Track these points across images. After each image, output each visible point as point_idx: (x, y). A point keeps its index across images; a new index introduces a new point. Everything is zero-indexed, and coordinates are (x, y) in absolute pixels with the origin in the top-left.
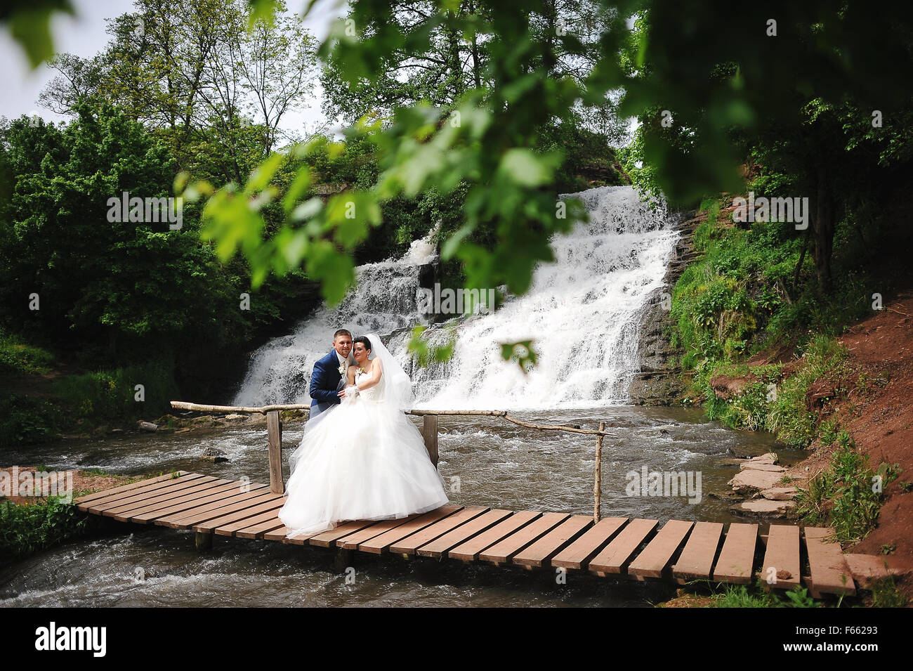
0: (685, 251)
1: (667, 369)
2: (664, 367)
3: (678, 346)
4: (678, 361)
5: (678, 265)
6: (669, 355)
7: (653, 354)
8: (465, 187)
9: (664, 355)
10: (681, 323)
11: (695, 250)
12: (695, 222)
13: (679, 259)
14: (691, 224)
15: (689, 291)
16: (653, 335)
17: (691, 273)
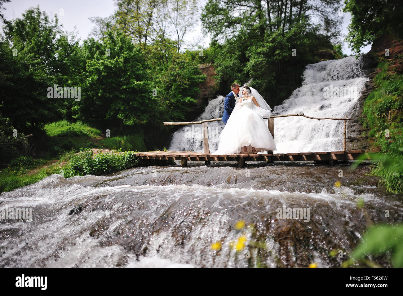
0: (370, 86)
1: (361, 137)
2: (360, 136)
3: (367, 127)
4: (367, 134)
5: (366, 92)
6: (362, 131)
7: (354, 131)
8: (265, 60)
9: (360, 131)
10: (369, 116)
11: (375, 85)
12: (375, 73)
13: (367, 90)
14: (373, 74)
15: (373, 102)
16: (354, 122)
17: (374, 95)
